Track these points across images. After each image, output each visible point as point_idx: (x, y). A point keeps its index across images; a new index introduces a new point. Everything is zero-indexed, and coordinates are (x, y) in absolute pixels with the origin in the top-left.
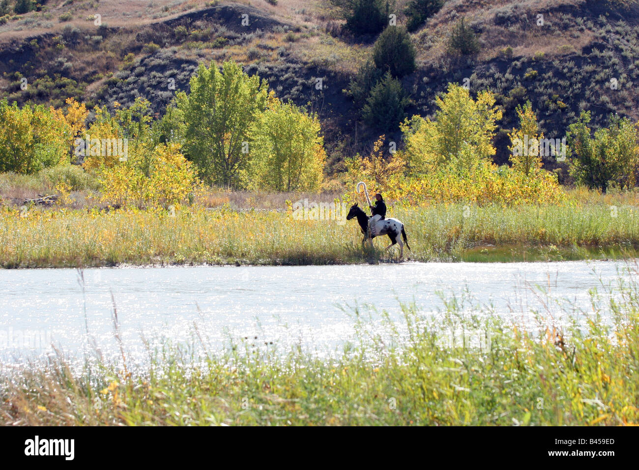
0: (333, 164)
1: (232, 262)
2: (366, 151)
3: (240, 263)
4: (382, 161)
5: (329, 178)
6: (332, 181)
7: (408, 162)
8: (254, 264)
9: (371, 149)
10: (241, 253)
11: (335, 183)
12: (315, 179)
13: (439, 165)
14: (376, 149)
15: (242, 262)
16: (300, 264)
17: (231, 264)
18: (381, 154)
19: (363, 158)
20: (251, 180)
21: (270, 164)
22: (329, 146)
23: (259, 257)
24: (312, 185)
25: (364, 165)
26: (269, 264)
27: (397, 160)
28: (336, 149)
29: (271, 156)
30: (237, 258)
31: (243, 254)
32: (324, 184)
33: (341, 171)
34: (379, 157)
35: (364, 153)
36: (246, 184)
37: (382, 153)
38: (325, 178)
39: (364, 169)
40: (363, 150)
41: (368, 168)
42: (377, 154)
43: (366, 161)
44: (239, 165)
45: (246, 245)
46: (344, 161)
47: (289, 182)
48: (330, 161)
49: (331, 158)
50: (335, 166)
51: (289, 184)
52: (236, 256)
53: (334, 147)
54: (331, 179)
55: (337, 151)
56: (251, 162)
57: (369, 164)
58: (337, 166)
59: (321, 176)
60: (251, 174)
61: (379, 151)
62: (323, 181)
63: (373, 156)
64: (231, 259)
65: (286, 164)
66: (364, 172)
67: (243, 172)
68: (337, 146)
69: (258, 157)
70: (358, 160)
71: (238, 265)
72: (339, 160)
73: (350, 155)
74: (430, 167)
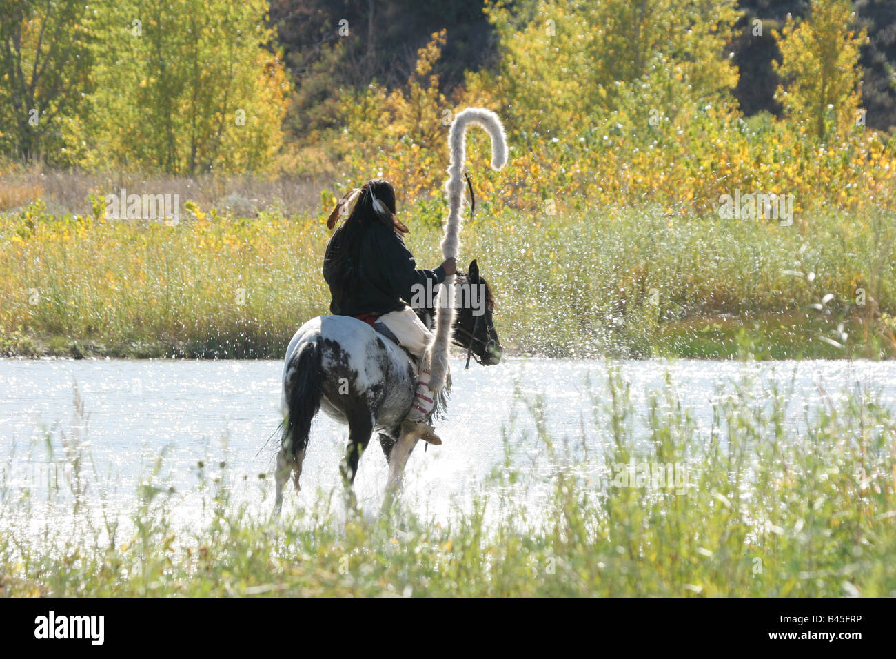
0: (307, 105)
1: (62, 349)
2: (397, 72)
3: (82, 351)
4: (437, 100)
5: (298, 142)
6: (306, 151)
7: (505, 101)
8: (117, 353)
9: (410, 68)
10: (84, 327)
11: (315, 156)
12: (261, 144)
13: (588, 110)
14: (421, 67)
15: (86, 348)
16: (237, 355)
17: (58, 355)
18: (434, 79)
19: (388, 93)
20: (92, 145)
21: (143, 101)
22: (298, 58)
23: (131, 338)
24: (254, 160)
25: (392, 110)
26: (156, 355)
27: (477, 96)
28: (317, 66)
29: (143, 83)
30: (73, 338)
31: (89, 329)
32: (286, 157)
33: (330, 125)
34: (430, 90)
35: (391, 77)
36: (81, 155)
37: (440, 80)
38: (286, 143)
39: (392, 121)
40: (388, 68)
41: (401, 118)
42: (424, 82)
43: (397, 99)
44: (61, 106)
45: (97, 306)
46: (337, 99)
47: (194, 151)
48: (300, 97)
49: (302, 91)
50: (314, 110)
51: (194, 155)
52: (70, 332)
53: (310, 61)
54: (302, 146)
55: (319, 71)
56: (93, 98)
57: (403, 106)
58: (318, 112)
59: (276, 137)
60: (92, 128)
61: (431, 73)
62: (280, 151)
63: (416, 88)
64: (57, 340)
65: (184, 104)
66: (392, 129)
67: (73, 122)
68: (318, 57)
69: (113, 83)
70: (376, 96)
71: (78, 356)
72: (324, 95)
73: (356, 82)
74: (566, 116)
